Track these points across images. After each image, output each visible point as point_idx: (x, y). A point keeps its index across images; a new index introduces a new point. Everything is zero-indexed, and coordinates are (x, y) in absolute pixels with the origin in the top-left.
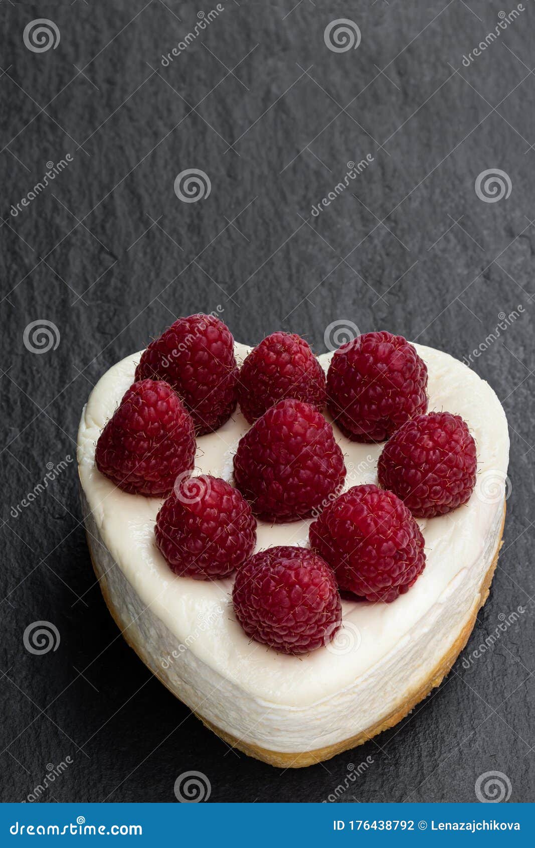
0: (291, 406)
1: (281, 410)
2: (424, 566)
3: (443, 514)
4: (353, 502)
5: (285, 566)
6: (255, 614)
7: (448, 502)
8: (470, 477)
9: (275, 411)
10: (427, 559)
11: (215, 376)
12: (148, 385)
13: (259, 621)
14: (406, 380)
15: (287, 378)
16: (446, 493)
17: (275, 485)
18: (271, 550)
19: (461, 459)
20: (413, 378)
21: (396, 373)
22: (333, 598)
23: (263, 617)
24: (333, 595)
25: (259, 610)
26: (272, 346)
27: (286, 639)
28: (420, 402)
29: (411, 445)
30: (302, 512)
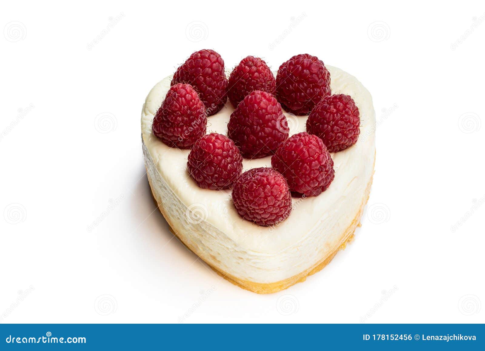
0: (258, 94)
1: (253, 96)
2: (334, 176)
3: (343, 149)
4: (295, 141)
5: (261, 176)
6: (245, 203)
7: (346, 142)
8: (357, 128)
9: (250, 97)
10: (335, 172)
11: (215, 82)
12: (181, 86)
13: (248, 207)
14: (319, 79)
15: (255, 80)
16: (344, 137)
17: (252, 137)
18: (252, 170)
19: (351, 118)
20: (323, 77)
21: (314, 75)
22: (287, 193)
23: (250, 204)
24: (287, 191)
25: (248, 201)
26: (247, 63)
27: (263, 216)
28: (327, 91)
29: (324, 112)
30: (267, 152)
